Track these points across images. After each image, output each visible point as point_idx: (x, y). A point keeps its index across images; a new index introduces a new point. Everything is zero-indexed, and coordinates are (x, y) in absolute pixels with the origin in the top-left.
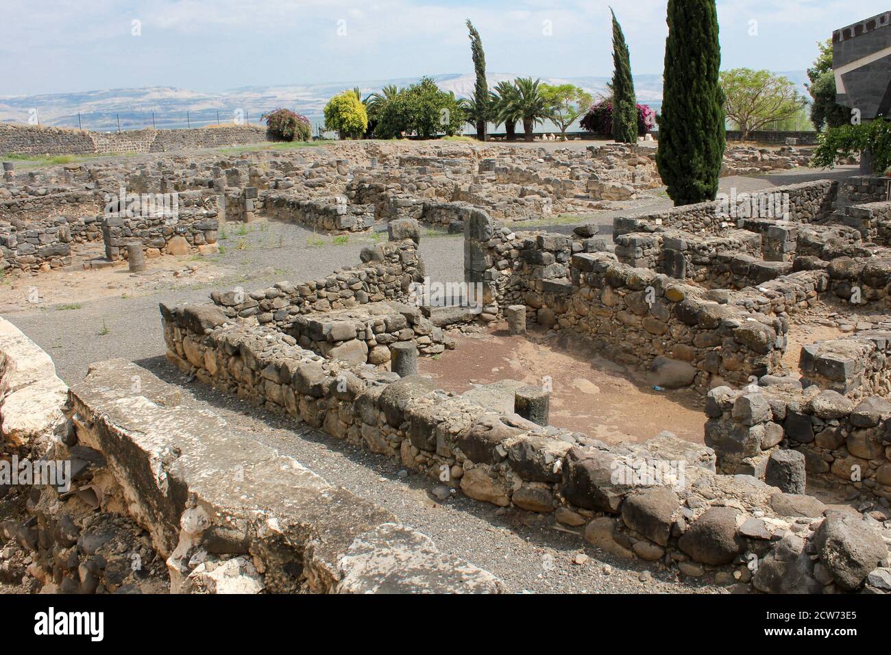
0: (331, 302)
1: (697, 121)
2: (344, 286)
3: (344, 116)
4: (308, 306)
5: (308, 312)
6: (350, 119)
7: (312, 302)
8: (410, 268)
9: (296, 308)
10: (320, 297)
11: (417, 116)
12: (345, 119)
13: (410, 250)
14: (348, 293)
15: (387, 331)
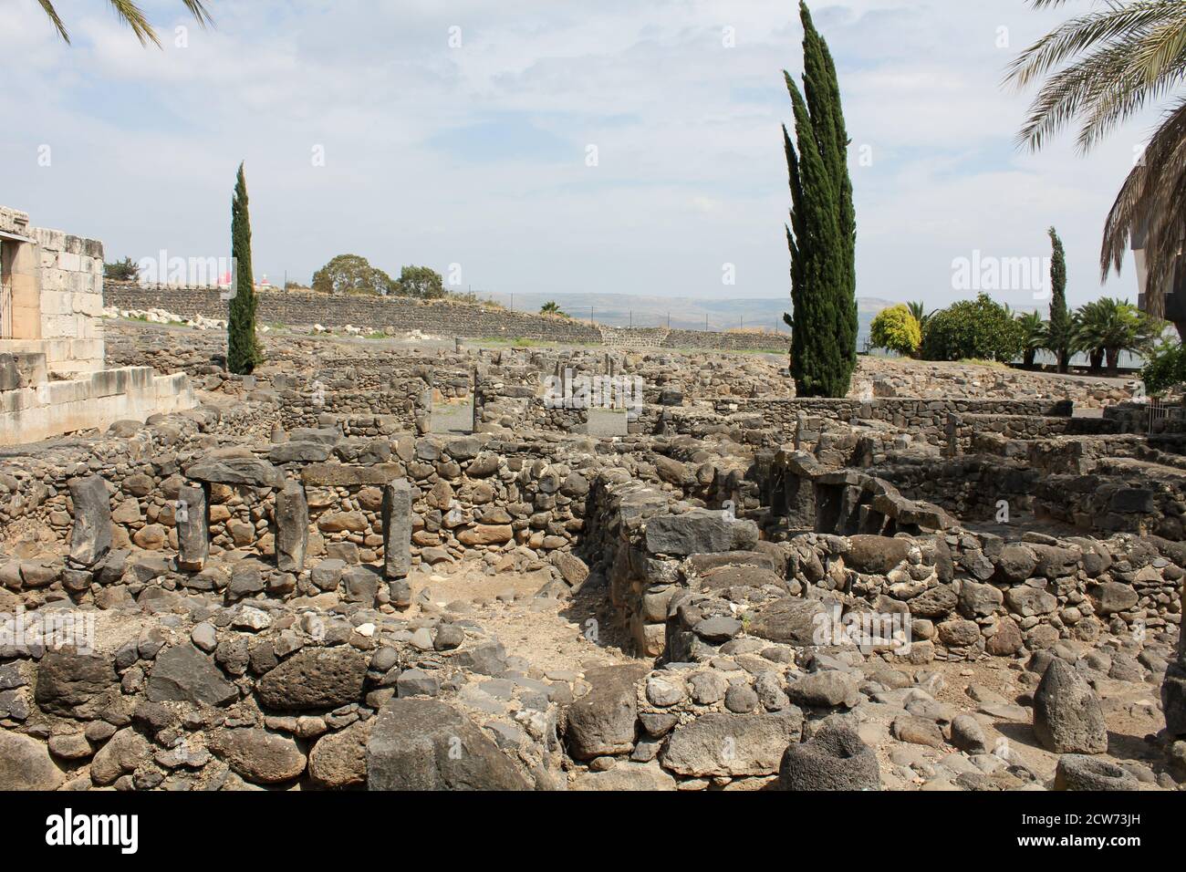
0: (353, 409)
1: (808, 319)
2: (364, 400)
3: (889, 331)
4: (337, 409)
5: (336, 412)
6: (895, 335)
7: (339, 406)
8: (412, 396)
9: (329, 408)
10: (346, 404)
11: (958, 336)
12: (890, 335)
13: (414, 384)
14: (364, 404)
15: (357, 426)
